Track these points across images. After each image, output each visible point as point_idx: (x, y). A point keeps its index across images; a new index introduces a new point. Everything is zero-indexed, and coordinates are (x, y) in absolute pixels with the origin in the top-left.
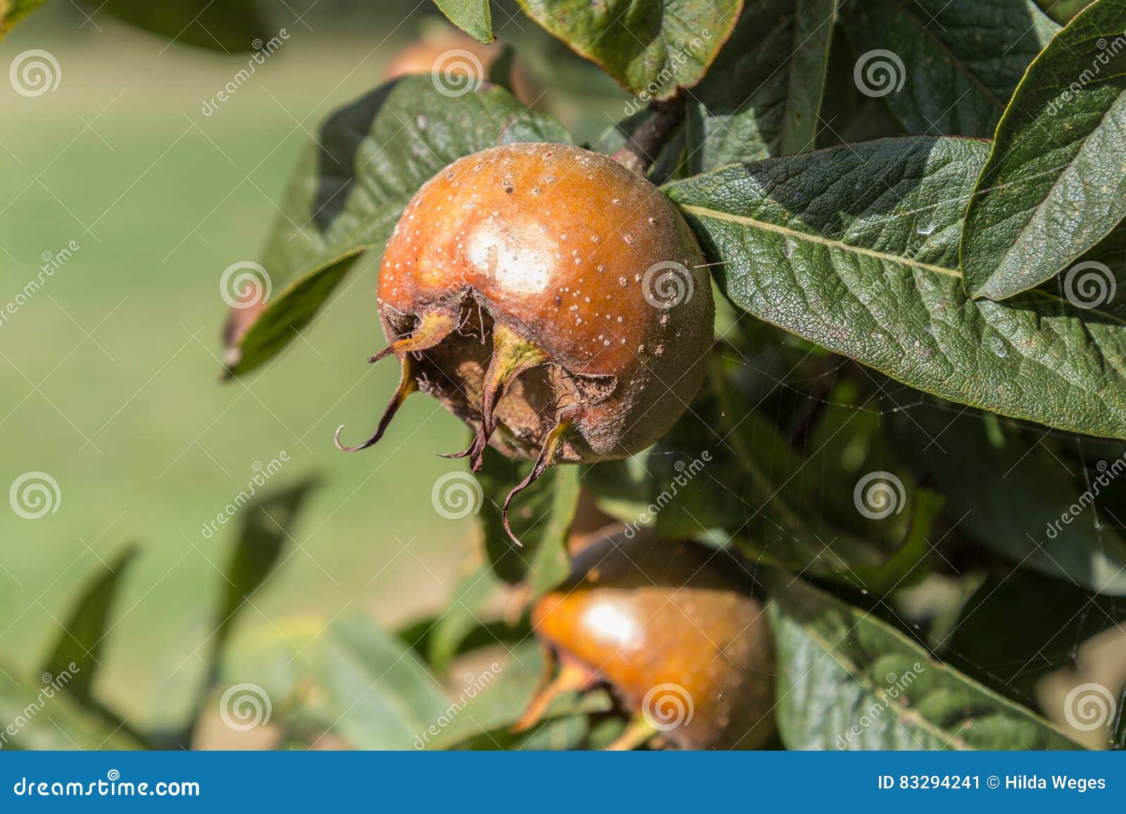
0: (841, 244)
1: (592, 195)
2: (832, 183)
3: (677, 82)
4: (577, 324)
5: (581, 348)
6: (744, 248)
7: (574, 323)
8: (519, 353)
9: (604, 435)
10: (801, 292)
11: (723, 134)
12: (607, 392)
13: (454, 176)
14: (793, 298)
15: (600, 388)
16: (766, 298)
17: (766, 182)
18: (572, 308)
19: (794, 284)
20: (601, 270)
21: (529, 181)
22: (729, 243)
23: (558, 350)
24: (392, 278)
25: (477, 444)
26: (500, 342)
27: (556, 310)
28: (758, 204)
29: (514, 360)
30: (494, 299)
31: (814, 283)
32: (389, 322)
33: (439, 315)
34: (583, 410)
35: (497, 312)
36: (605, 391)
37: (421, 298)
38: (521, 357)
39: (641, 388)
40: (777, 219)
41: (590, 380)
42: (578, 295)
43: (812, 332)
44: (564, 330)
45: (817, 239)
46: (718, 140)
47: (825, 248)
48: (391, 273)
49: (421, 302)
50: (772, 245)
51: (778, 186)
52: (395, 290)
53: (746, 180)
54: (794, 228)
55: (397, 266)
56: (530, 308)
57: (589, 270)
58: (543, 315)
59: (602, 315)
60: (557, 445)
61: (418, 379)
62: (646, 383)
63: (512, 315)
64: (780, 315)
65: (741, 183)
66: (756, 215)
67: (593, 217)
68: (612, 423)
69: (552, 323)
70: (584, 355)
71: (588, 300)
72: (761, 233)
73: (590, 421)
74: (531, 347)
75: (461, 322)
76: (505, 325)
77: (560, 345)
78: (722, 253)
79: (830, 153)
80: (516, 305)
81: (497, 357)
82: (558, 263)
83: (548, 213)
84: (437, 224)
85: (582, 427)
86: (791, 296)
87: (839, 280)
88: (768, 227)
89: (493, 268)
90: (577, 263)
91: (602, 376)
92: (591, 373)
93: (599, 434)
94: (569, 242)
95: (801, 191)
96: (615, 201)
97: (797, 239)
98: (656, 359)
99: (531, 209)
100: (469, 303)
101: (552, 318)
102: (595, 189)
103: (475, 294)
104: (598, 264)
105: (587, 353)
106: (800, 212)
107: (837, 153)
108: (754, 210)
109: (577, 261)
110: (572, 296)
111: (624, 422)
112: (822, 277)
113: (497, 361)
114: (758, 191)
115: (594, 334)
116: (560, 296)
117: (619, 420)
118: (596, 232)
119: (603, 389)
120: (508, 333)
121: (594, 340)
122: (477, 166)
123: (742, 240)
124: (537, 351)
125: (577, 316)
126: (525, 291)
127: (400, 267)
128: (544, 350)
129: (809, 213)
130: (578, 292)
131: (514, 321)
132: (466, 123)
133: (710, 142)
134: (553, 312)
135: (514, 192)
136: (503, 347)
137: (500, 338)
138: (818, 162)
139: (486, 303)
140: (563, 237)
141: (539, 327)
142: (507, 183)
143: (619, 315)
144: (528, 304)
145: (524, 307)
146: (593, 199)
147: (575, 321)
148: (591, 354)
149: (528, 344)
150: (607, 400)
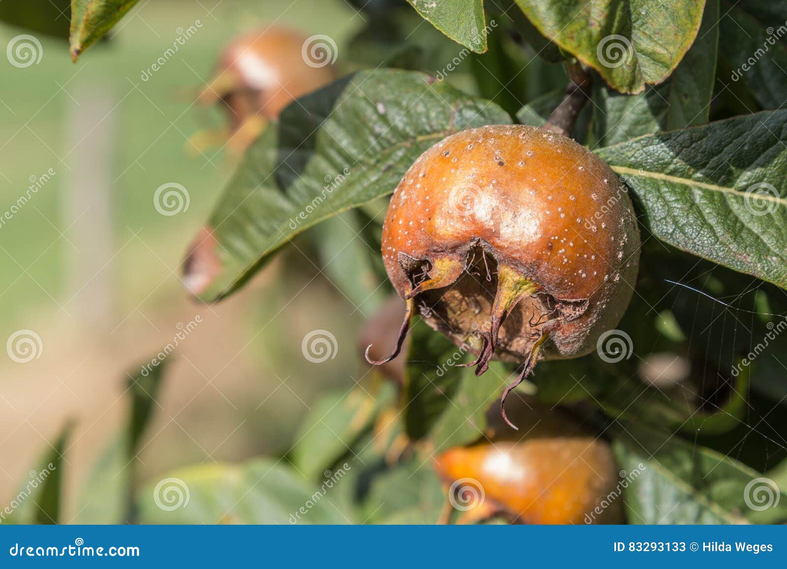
0: (732, 190)
1: (564, 164)
2: (726, 146)
3: (645, 80)
4: (564, 263)
5: (566, 281)
6: (661, 196)
7: (562, 262)
8: (519, 286)
9: (573, 342)
10: (711, 228)
11: (621, 110)
12: (580, 311)
13: (450, 153)
14: (706, 233)
15: (575, 308)
16: (685, 234)
17: (675, 147)
18: (560, 251)
19: (705, 223)
20: (579, 222)
21: (515, 156)
22: (649, 193)
23: (549, 283)
24: (406, 233)
25: (484, 356)
26: (503, 279)
27: (549, 254)
28: (668, 164)
29: (514, 292)
30: (498, 247)
31: (720, 221)
32: (402, 266)
33: (451, 260)
34: (559, 325)
35: (501, 257)
36: (579, 311)
37: (435, 248)
38: (520, 289)
39: (604, 307)
40: (684, 174)
41: (568, 304)
42: (565, 241)
43: (723, 258)
44: (555, 268)
45: (714, 188)
46: (617, 114)
47: (721, 195)
48: (404, 229)
49: (434, 251)
50: (683, 193)
51: (685, 149)
52: (410, 242)
53: (659, 146)
54: (698, 180)
55: (411, 223)
56: (529, 253)
57: (571, 221)
58: (539, 257)
59: (581, 255)
60: (538, 352)
61: (420, 306)
62: (607, 303)
63: (514, 259)
64: (697, 246)
65: (655, 148)
66: (668, 171)
67: (568, 181)
68: (581, 333)
69: (546, 264)
70: (568, 285)
71: (571, 244)
72: (672, 186)
73: (563, 333)
74: (527, 281)
75: (467, 265)
76: (508, 265)
77: (551, 279)
78: (644, 201)
79: (724, 124)
80: (517, 251)
81: (500, 290)
82: (548, 218)
83: (534, 180)
84: (445, 191)
85: (556, 337)
86: (704, 232)
87: (737, 219)
88: (677, 180)
89: (497, 224)
90: (562, 217)
91: (579, 300)
92: (572, 298)
93: (569, 342)
94: (555, 201)
95: (703, 152)
96: (580, 168)
97: (700, 188)
98: (615, 284)
99: (521, 177)
100: (477, 251)
101: (546, 260)
102: (565, 160)
103: (482, 244)
104: (576, 217)
105: (570, 284)
106: (702, 168)
107: (729, 124)
108: (665, 168)
109: (563, 216)
110: (561, 242)
111: (589, 333)
112: (725, 217)
113: (502, 293)
114: (668, 153)
115: (575, 270)
116: (551, 243)
117: (586, 331)
118: (572, 193)
119: (577, 309)
120: (509, 272)
121: (575, 274)
122: (469, 146)
123: (658, 190)
124: (532, 284)
125: (564, 257)
126: (526, 241)
127: (413, 224)
128: (538, 283)
129: (710, 169)
130: (565, 239)
131: (514, 262)
132: (421, 108)
133: (611, 116)
134: (547, 254)
135: (505, 165)
136: (505, 282)
137: (503, 275)
138: (715, 131)
139: (491, 250)
140: (550, 198)
141: (536, 267)
142: (498, 158)
143: (592, 255)
144: (527, 250)
145: (524, 252)
146: (565, 167)
147: (563, 261)
148: (573, 285)
149: (526, 279)
150: (580, 317)
